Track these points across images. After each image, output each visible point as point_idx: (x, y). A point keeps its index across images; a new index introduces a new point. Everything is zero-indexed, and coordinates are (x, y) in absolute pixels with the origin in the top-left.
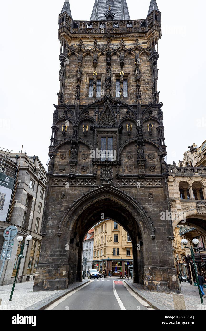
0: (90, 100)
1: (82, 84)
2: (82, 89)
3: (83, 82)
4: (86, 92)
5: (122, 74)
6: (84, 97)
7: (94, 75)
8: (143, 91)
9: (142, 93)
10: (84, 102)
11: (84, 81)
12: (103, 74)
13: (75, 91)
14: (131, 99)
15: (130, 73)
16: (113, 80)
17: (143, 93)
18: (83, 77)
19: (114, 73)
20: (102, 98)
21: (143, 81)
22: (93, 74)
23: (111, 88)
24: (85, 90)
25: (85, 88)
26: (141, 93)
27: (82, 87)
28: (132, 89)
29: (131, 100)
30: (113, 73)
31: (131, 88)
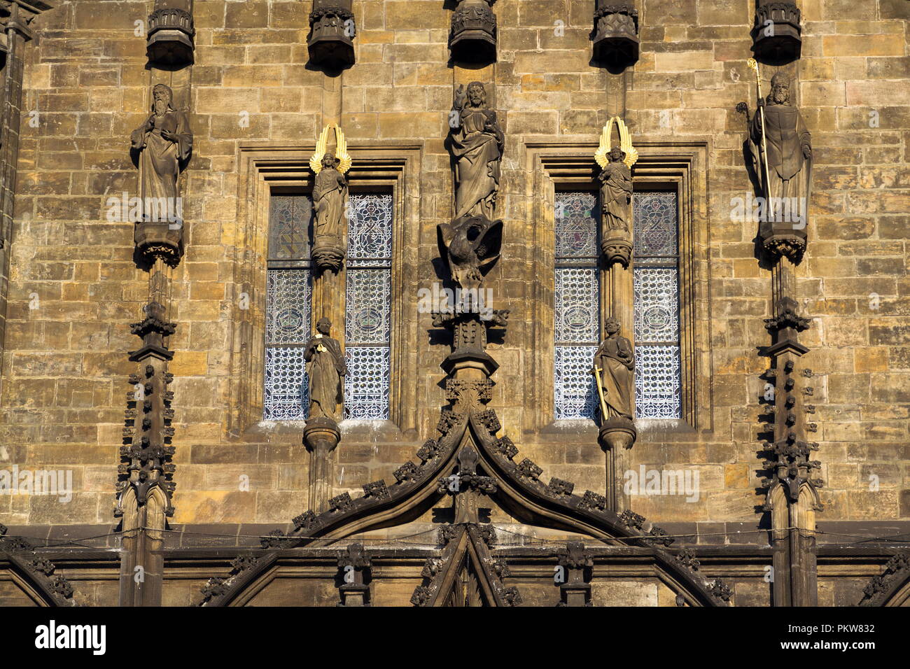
0: (277, 466)
1: (193, 269)
2: (197, 328)
3: (209, 255)
4: (230, 368)
5: (616, 156)
6: (210, 434)
7: (316, 164)
8: (847, 362)
9: (834, 385)
10: (216, 483)
11: (210, 233)
12: (418, 147)
13: (114, 363)
14: (718, 455)
15: (703, 144)
16: (518, 224)
17: (847, 387)
18: (200, 188)
19: (529, 146)
20: (410, 465)
21: (838, 243)
22: (312, 148)
23: (495, 352)
24: (226, 345)
25: (225, 325)
26: (825, 381)
27: (190, 314)
28: (722, 340)
29: (717, 469)
30: (520, 147)
31: (721, 326)
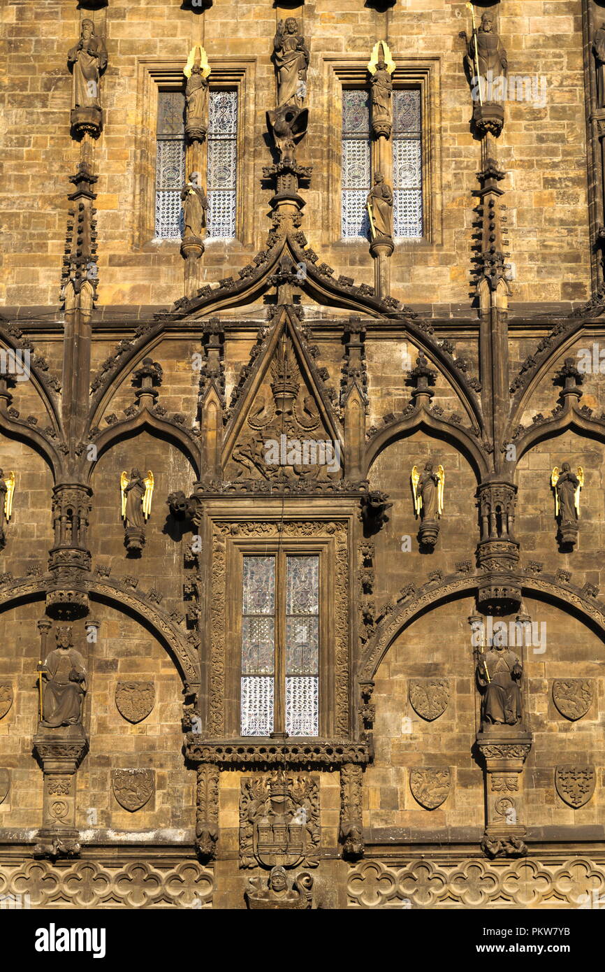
0: (164, 268)
1: (109, 141)
2: (111, 179)
3: (119, 131)
4: (133, 205)
5: (381, 66)
6: (121, 247)
7: (187, 71)
8: (529, 201)
9: (520, 215)
10: (125, 279)
11: (120, 117)
12: (253, 60)
13: (58, 201)
14: (446, 261)
15: (437, 59)
16: (318, 111)
17: (529, 217)
18: (113, 87)
19: (325, 60)
20: (249, 267)
21: (524, 123)
22: (185, 61)
23: (303, 194)
24: (130, 190)
25: (130, 177)
26: (514, 212)
27: (107, 170)
28: (449, 186)
29: (445, 270)
30: (320, 61)
31: (448, 177)
